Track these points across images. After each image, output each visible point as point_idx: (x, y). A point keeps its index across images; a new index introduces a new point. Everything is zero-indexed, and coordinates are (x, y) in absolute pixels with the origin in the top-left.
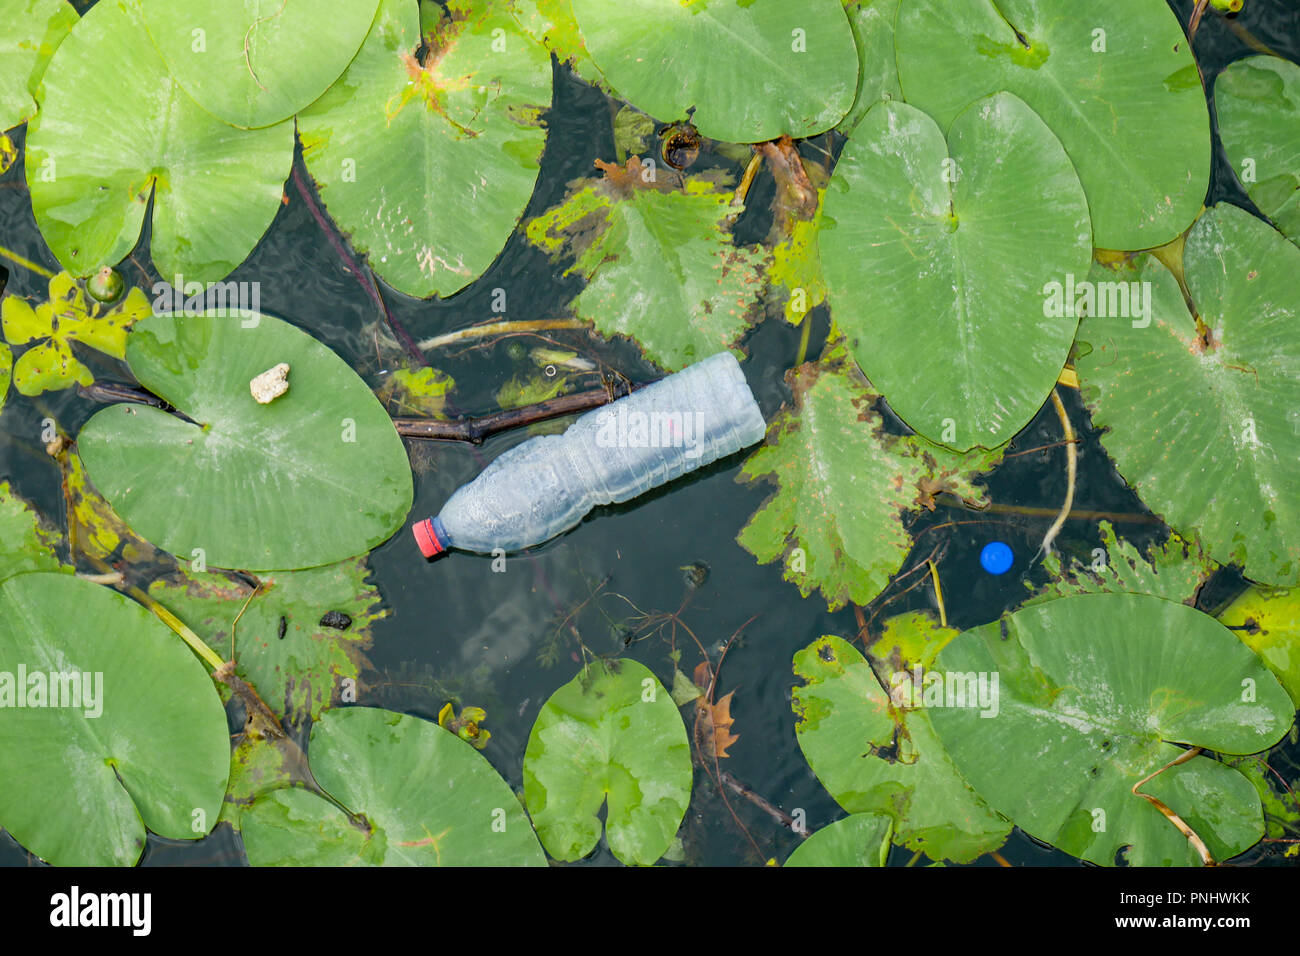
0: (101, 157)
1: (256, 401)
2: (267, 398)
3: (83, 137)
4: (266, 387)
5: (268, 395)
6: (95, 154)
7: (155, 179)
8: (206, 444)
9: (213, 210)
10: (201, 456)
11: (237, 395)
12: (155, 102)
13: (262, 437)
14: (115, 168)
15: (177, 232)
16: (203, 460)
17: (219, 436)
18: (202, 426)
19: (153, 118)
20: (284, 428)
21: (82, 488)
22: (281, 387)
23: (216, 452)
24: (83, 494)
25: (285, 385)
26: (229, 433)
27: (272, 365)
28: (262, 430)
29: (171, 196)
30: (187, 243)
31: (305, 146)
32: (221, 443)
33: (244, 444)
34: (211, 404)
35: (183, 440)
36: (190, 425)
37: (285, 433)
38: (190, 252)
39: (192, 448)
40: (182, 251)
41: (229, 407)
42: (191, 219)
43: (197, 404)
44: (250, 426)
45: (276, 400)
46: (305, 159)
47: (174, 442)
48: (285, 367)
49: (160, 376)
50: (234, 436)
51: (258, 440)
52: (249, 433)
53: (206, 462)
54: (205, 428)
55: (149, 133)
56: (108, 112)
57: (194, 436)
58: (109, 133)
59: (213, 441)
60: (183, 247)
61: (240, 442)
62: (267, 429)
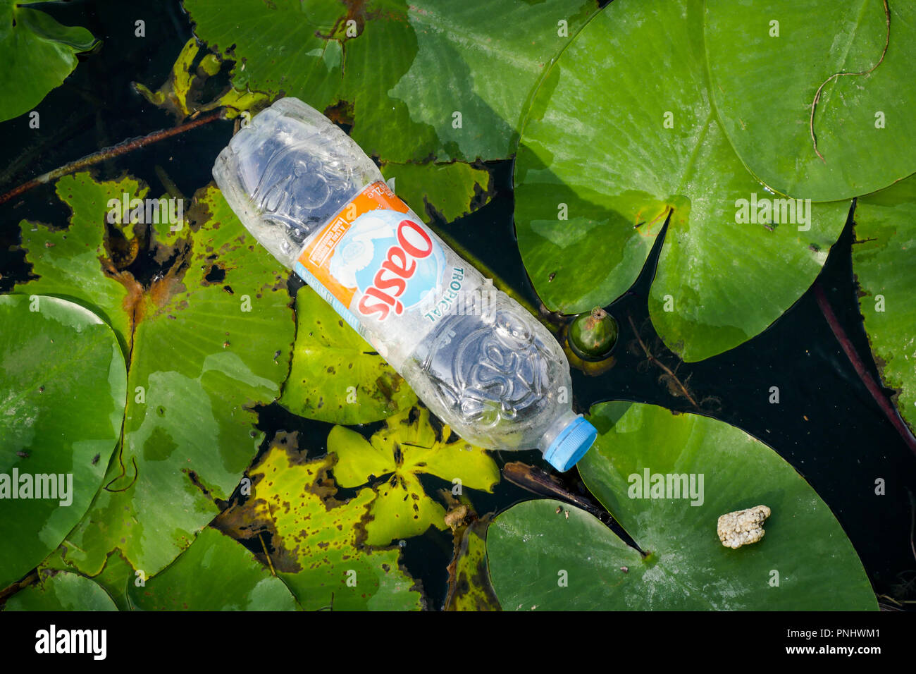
0: (610, 169)
1: (721, 542)
2: (734, 543)
3: (594, 140)
4: (738, 530)
5: (737, 540)
6: (604, 166)
7: (672, 211)
8: (644, 577)
9: (736, 263)
10: (633, 591)
11: (697, 529)
12: (691, 117)
13: (715, 588)
14: (624, 188)
15: (686, 280)
16: (635, 596)
17: (663, 573)
18: (644, 554)
19: (685, 136)
20: (744, 585)
21: (473, 577)
22: (754, 535)
23: (653, 590)
24: (471, 585)
25: (761, 532)
26: (676, 572)
27: (750, 504)
28: (716, 580)
29: (686, 235)
30: (695, 296)
31: (858, 239)
32: (662, 581)
33: (690, 590)
34: (662, 531)
35: (618, 565)
36: (631, 549)
37: (744, 591)
38: (697, 308)
39: (626, 578)
40: (687, 304)
41: (683, 541)
42: (705, 268)
43: (645, 526)
44: (704, 570)
45: (745, 548)
46: (854, 255)
47: (606, 565)
48: (766, 511)
49: (608, 478)
50: (680, 578)
51: (709, 590)
52: (700, 579)
53: (637, 599)
54: (649, 558)
55: (675, 152)
56: (631, 117)
57: (632, 564)
58: (626, 143)
59: (653, 576)
60: (690, 301)
61: (686, 587)
62: (723, 581)
